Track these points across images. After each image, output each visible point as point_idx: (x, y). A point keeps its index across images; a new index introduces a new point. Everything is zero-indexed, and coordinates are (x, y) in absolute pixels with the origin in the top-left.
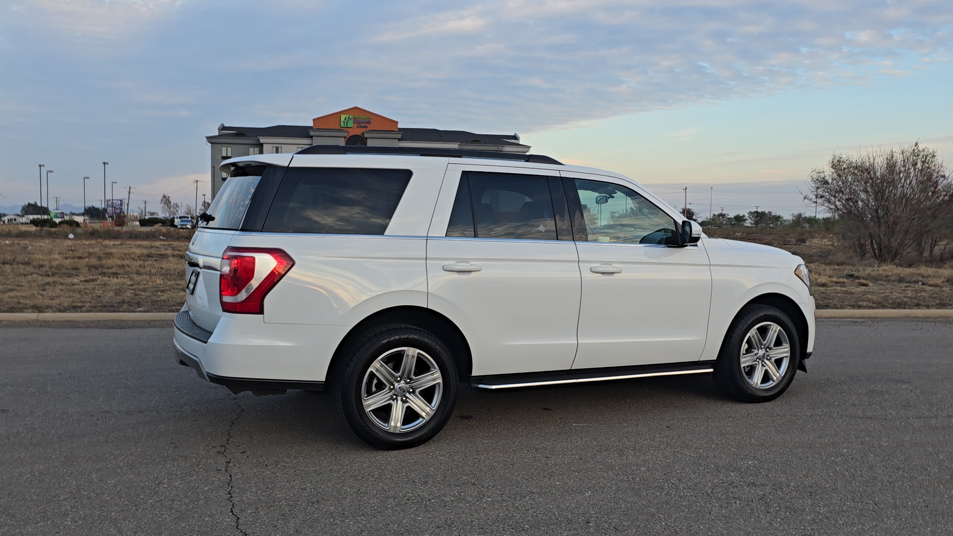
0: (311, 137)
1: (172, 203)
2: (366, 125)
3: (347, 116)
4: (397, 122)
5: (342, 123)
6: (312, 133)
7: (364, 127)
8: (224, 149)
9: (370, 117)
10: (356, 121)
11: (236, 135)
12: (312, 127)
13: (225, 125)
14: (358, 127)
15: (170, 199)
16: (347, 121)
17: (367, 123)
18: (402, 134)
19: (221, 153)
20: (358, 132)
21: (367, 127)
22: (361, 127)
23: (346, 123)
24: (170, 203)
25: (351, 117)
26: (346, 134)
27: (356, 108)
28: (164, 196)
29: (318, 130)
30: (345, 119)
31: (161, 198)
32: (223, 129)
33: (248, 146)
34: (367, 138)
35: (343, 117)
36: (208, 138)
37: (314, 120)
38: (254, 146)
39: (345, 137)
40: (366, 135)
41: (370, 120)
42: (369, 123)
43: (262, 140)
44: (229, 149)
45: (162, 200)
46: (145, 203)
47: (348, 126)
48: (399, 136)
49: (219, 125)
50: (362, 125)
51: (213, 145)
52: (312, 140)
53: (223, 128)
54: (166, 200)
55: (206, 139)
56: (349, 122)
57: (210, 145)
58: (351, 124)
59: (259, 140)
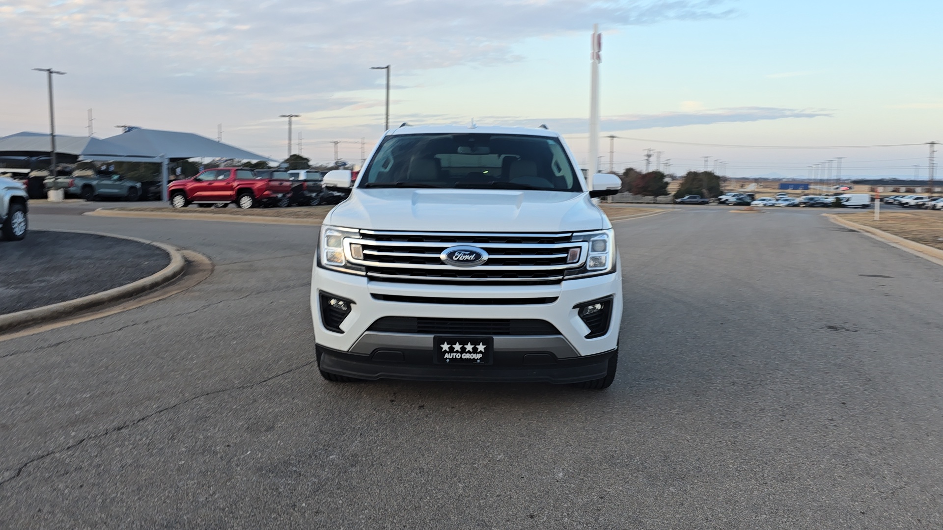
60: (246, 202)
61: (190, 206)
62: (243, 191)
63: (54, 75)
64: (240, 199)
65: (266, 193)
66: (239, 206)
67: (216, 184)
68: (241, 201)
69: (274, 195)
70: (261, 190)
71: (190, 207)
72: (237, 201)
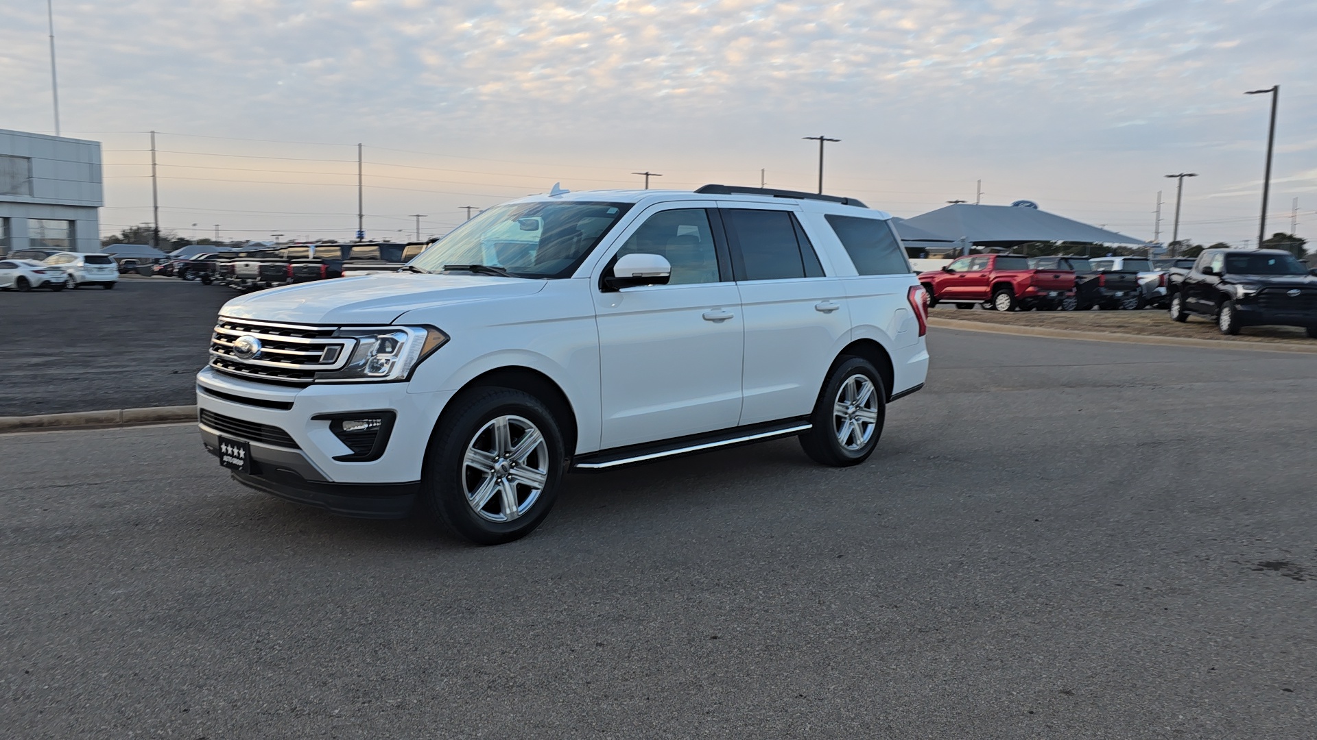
60: (1003, 301)
61: (937, 305)
62: (1001, 287)
63: (825, 142)
64: (996, 298)
65: (1030, 289)
66: (994, 308)
67: (969, 276)
68: (997, 300)
69: (1043, 293)
70: (1023, 285)
71: (938, 308)
72: (991, 299)
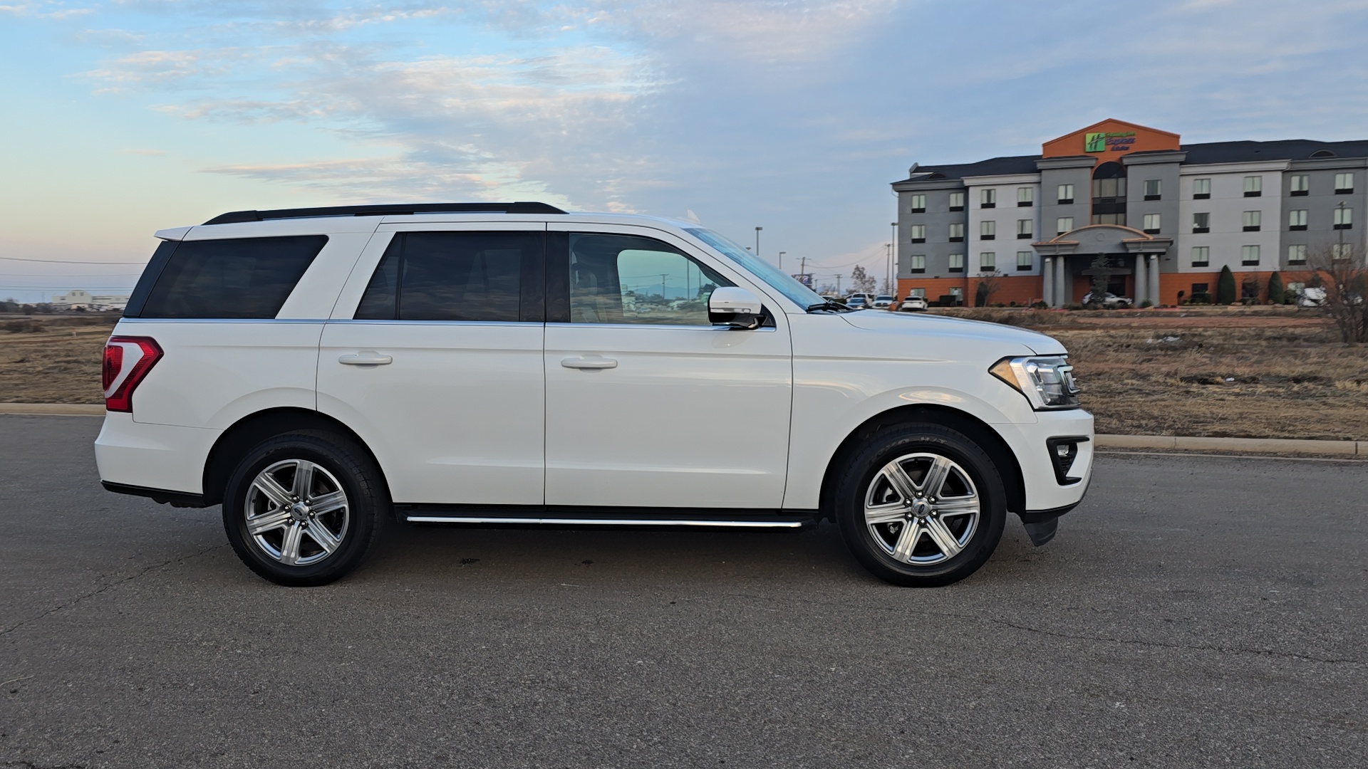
0: (1040, 171)
1: (867, 276)
2: (1127, 145)
3: (1096, 135)
4: (1178, 137)
5: (1088, 147)
6: (1040, 166)
7: (1124, 149)
8: (915, 199)
9: (1132, 133)
10: (1110, 141)
11: (931, 177)
12: (1041, 156)
13: (920, 165)
14: (1113, 150)
15: (865, 272)
16: (1096, 142)
17: (1127, 142)
18: (1187, 154)
19: (911, 204)
20: (1113, 157)
21: (1127, 149)
22: (1118, 149)
23: (1093, 145)
24: (864, 276)
25: (1102, 135)
26: (1093, 163)
27: (1110, 121)
28: (857, 269)
29: (1051, 159)
30: (1093, 140)
31: (853, 270)
32: (915, 171)
33: (948, 192)
34: (1127, 166)
35: (1089, 137)
36: (894, 185)
37: (1044, 145)
38: (956, 191)
39: (1092, 167)
40: (1125, 161)
41: (1132, 137)
42: (1132, 141)
43: (967, 182)
44: (922, 198)
45: (854, 273)
46: (839, 277)
47: (1098, 150)
48: (1182, 158)
49: (910, 165)
50: (1120, 146)
51: (902, 193)
52: (1040, 175)
53: (918, 169)
54: (859, 273)
55: (891, 186)
56: (1098, 143)
57: (897, 194)
58: (1101, 146)
59: (962, 181)
